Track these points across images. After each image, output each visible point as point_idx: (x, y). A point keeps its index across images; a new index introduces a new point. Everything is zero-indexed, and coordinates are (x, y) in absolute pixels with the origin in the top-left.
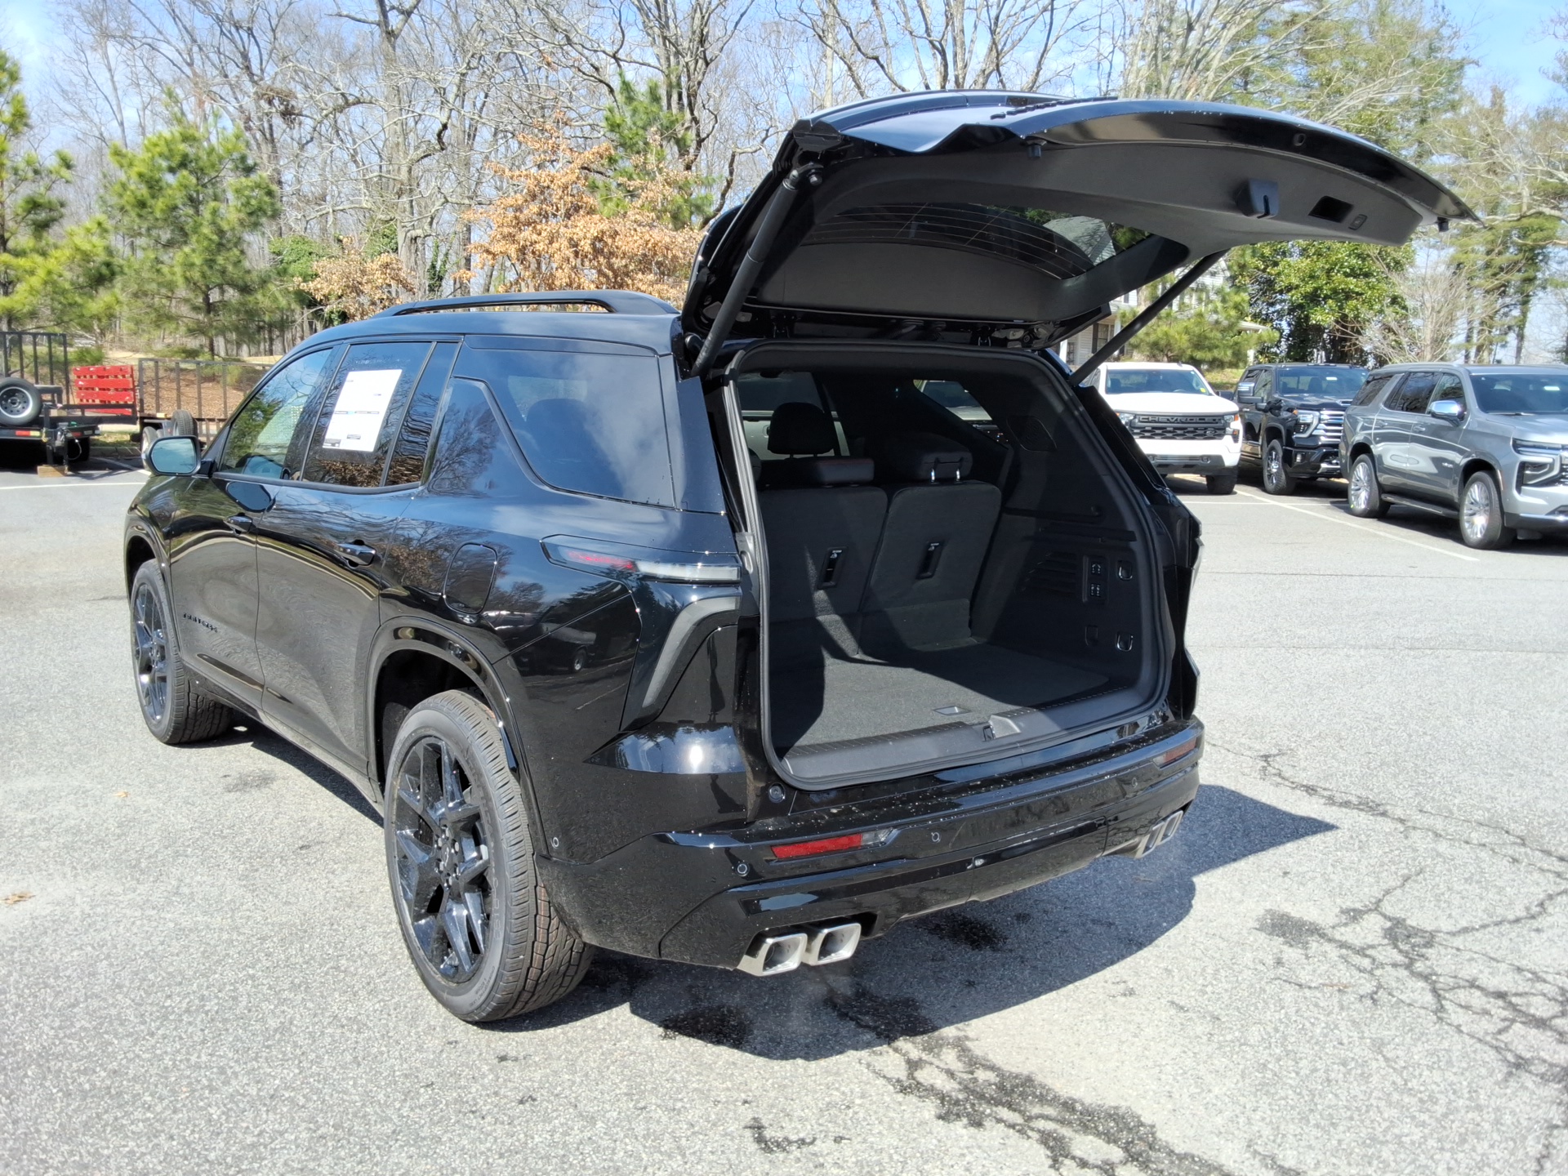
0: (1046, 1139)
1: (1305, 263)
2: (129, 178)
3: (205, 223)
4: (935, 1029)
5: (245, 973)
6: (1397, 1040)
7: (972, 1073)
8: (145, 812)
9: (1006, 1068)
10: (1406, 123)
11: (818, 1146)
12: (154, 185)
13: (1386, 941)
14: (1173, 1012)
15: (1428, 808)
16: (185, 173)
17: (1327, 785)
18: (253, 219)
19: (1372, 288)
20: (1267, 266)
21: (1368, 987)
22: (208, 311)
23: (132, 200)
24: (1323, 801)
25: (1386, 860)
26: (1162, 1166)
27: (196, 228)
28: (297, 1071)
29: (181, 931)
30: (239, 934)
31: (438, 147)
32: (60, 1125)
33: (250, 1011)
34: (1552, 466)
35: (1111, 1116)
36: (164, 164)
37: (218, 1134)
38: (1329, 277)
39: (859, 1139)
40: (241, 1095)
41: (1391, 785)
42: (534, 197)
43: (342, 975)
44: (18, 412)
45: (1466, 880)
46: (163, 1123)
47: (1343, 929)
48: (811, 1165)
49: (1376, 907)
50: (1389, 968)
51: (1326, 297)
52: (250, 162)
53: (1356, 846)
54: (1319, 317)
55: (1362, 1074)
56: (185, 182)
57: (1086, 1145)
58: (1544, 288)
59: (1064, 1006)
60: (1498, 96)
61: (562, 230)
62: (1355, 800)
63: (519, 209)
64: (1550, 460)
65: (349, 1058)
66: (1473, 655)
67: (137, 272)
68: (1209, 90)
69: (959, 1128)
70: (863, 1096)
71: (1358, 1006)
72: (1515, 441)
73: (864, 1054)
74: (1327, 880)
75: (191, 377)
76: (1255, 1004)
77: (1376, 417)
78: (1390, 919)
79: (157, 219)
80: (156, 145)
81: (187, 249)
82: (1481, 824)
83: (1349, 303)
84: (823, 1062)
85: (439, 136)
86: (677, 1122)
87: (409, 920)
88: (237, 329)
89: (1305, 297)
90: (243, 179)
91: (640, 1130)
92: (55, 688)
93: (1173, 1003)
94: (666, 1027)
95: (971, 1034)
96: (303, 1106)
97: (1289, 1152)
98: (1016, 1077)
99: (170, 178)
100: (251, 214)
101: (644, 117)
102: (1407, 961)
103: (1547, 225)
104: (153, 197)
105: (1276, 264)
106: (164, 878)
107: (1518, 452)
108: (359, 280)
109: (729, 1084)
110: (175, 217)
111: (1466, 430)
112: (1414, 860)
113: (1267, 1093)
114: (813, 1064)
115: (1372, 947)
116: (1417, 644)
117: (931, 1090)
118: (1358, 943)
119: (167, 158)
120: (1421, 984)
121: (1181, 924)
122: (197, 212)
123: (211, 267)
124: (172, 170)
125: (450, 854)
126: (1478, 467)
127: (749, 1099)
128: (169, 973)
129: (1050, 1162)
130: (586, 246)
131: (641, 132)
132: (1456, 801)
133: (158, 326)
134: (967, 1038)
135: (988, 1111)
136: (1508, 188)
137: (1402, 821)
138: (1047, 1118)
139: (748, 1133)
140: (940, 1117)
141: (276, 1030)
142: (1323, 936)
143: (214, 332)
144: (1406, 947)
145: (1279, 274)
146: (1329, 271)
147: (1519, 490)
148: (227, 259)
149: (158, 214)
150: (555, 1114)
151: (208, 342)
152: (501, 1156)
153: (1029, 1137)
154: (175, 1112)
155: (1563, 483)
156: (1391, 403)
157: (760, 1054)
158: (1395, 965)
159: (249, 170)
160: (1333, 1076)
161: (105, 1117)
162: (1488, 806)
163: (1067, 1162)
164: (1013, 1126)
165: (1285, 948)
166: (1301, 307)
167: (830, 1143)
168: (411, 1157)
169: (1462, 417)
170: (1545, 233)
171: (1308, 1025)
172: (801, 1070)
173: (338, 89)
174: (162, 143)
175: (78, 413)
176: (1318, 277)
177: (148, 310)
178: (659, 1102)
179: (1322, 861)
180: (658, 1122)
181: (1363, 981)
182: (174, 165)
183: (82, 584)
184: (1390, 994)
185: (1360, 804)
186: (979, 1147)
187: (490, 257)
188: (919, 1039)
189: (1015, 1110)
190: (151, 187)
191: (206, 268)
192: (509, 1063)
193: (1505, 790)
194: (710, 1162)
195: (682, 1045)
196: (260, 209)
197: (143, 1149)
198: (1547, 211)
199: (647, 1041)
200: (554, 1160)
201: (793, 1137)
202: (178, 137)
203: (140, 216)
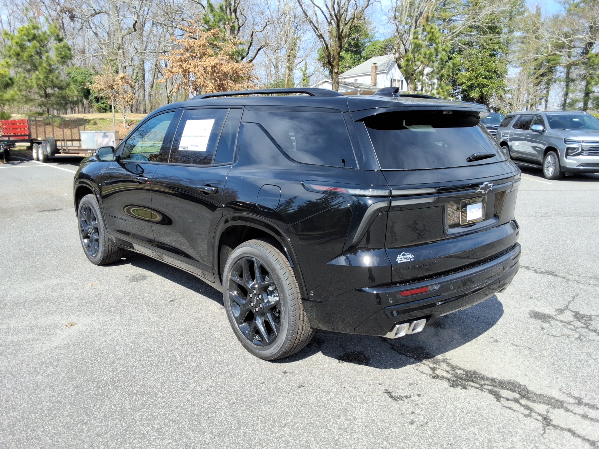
0: (491, 392)
1: (468, 74)
2: (12, 44)
3: (44, 62)
4: (434, 356)
5: (173, 347)
6: (594, 353)
7: (454, 371)
8: (103, 291)
9: (465, 369)
10: (504, 20)
11: (413, 398)
12: (22, 47)
13: (575, 320)
14: (514, 347)
15: (570, 273)
16: (35, 42)
17: (533, 266)
18: (63, 60)
19: (492, 83)
20: (454, 75)
21: (577, 336)
22: (46, 97)
23: (14, 53)
24: (533, 272)
25: (564, 291)
26: (534, 399)
27: (40, 64)
28: (212, 381)
29: (141, 334)
30: (164, 333)
31: (133, 30)
32: (132, 405)
33: (183, 360)
34: (578, 148)
35: (509, 383)
36: (26, 38)
37: (194, 405)
38: (477, 79)
39: (426, 395)
40: (195, 390)
41: (555, 265)
42: (187, 50)
43: (211, 346)
45: (594, 297)
46: (171, 402)
47: (559, 316)
48: (414, 404)
49: (567, 308)
50: (581, 329)
51: (476, 87)
52: (61, 37)
53: (552, 287)
54: (473, 95)
55: (588, 365)
56: (35, 45)
57: (505, 393)
58: (555, 82)
59: (476, 347)
60: (538, 9)
61: (199, 63)
62: (544, 271)
63: (182, 54)
64: (578, 146)
65: (229, 375)
66: (565, 218)
67: (18, 82)
68: (433, 7)
69: (459, 389)
70: (420, 380)
71: (576, 342)
72: (565, 139)
73: (413, 366)
74: (547, 299)
75: (40, 123)
76: (541, 343)
77: (509, 132)
78: (574, 312)
79: (24, 61)
80: (22, 31)
81: (37, 72)
82: (591, 278)
83: (484, 89)
84: (401, 369)
85: (134, 26)
86: (359, 392)
87: (236, 325)
88: (58, 104)
89: (468, 87)
90: (58, 44)
91: (347, 395)
92: (42, 246)
93: (513, 344)
94: (339, 359)
95: (448, 358)
96: (220, 393)
97: (575, 392)
98: (470, 371)
99: (28, 44)
100: (62, 58)
101: (218, 18)
102: (586, 326)
103: (557, 58)
104: (22, 52)
105: (457, 74)
106: (123, 314)
107: (566, 144)
108: (112, 84)
109: (371, 378)
110: (31, 59)
111: (545, 136)
112: (574, 291)
113: (559, 372)
114: (397, 370)
115: (572, 322)
116: (544, 215)
117: (443, 378)
118: (566, 320)
119: (27, 36)
120: (594, 333)
121: (502, 317)
122: (41, 58)
123: (47, 79)
124: (29, 41)
125: (257, 299)
126: (550, 149)
127: (381, 383)
128: (145, 349)
129: (496, 400)
130: (209, 69)
131: (217, 24)
132: (580, 270)
133: (27, 103)
134: (447, 359)
135: (466, 384)
136: (543, 45)
137: (564, 278)
138: (488, 385)
139: (386, 394)
140: (451, 386)
141: (196, 367)
142: (553, 319)
143: (49, 105)
144: (583, 321)
145: (458, 78)
146: (477, 77)
147: (566, 157)
148: (53, 76)
149: (25, 59)
150: (314, 391)
151: (46, 109)
152: (302, 406)
153: (485, 392)
154: (173, 398)
155: (582, 155)
156: (515, 126)
157: (377, 367)
158: (582, 327)
159: (60, 40)
160: (578, 366)
161: (148, 402)
162: (592, 271)
163: (502, 399)
164: (477, 388)
165: (542, 323)
166: (466, 91)
167: (416, 396)
168: (269, 408)
169: (543, 131)
170: (556, 61)
171: (562, 349)
172: (394, 372)
173: (92, 7)
174: (25, 29)
175: (7, 139)
176: (473, 79)
177: (22, 97)
178: (349, 385)
179: (542, 293)
180: (352, 392)
181: (574, 333)
182: (30, 39)
183: (31, 206)
184: (585, 337)
185: (547, 272)
186: (470, 396)
187: (171, 74)
188: (430, 360)
189: (475, 383)
190: (21, 48)
191: (45, 80)
192: (288, 374)
193: (595, 265)
194: (378, 405)
195: (347, 365)
196: (66, 56)
197: (168, 412)
198: (558, 53)
199: (334, 364)
200: (322, 407)
201: (403, 395)
202: (31, 27)
203: (17, 59)
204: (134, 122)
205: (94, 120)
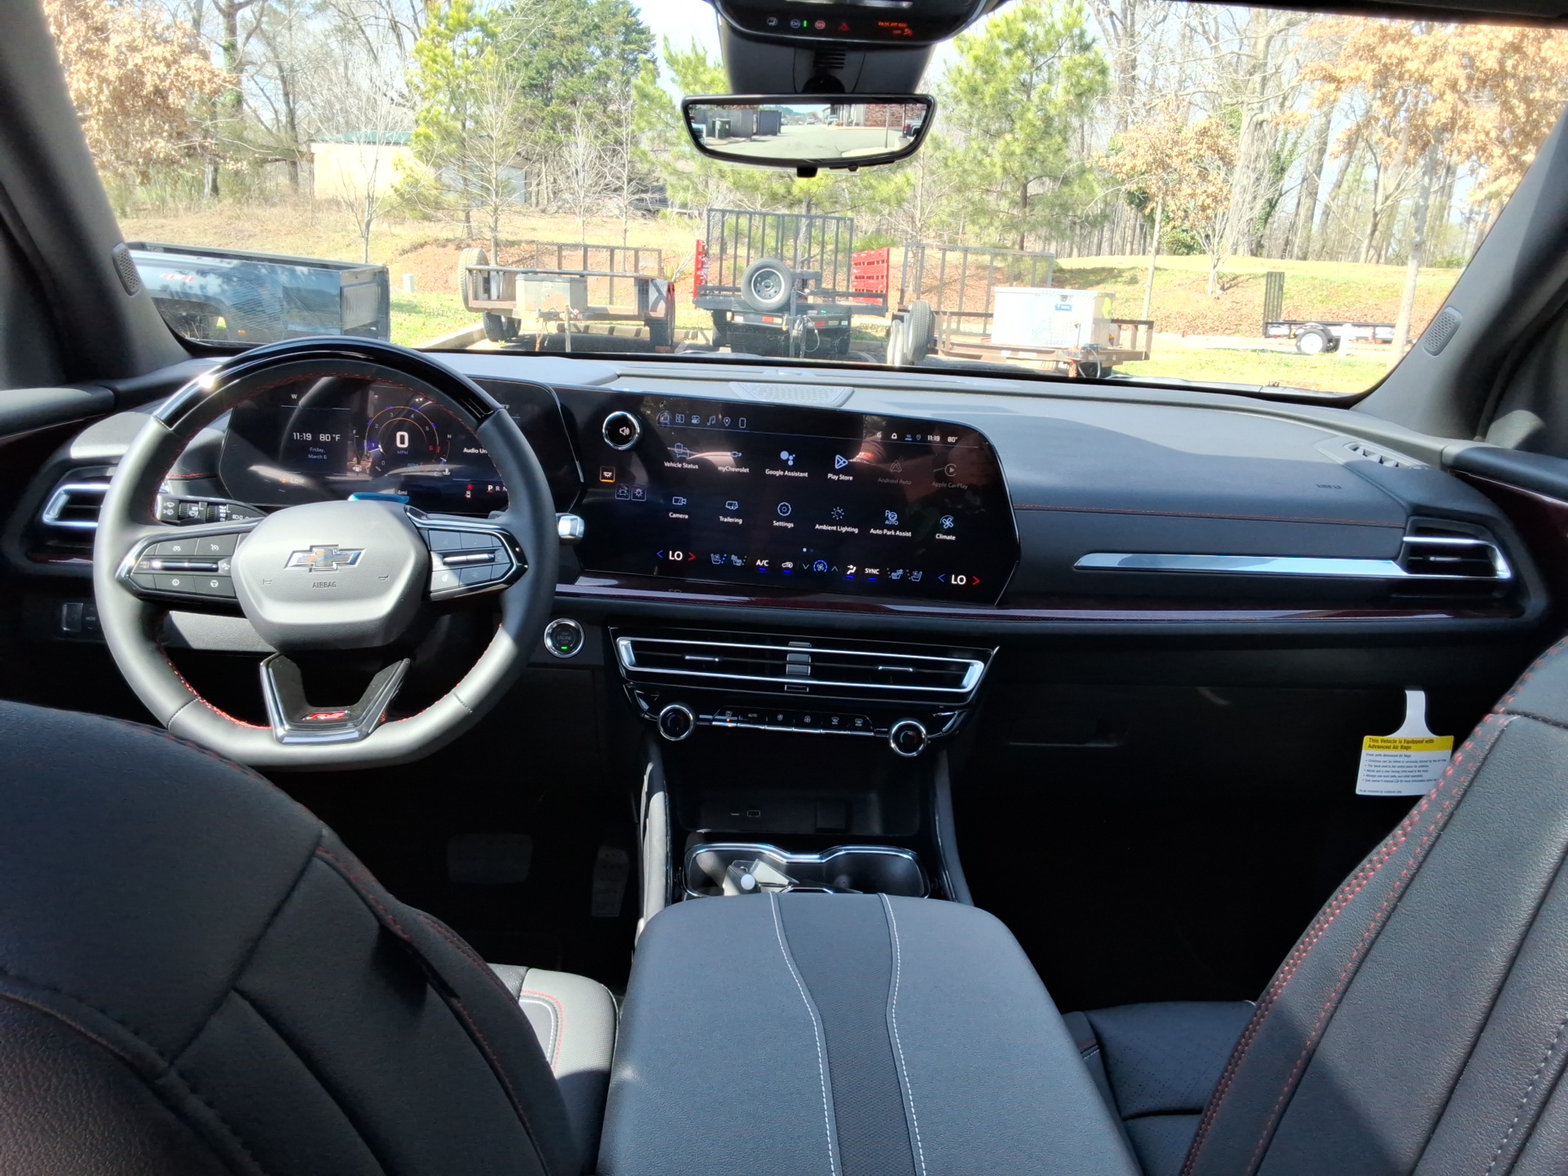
3: (1033, 108)
12: (989, 70)
16: (1021, 54)
18: (1082, 101)
22: (1025, 204)
23: (964, 86)
27: (1023, 114)
36: (1003, 48)
44: (770, 297)
52: (1088, 39)
56: (1020, 65)
67: (960, 163)
79: (987, 107)
81: (1010, 137)
88: (1049, 223)
90: (1078, 57)
99: (1006, 62)
100: (1079, 96)
104: (986, 82)
110: (1004, 103)
119: (1007, 42)
122: (1027, 97)
123: (1031, 157)
124: (1008, 52)
143: (1026, 228)
148: (1048, 147)
149: (988, 101)
151: (1019, 239)
159: (1085, 48)
182: (1010, 46)
190: (985, 72)
191: (1026, 157)
196: (1090, 89)
202: (1020, 15)
203: (971, 104)
204: (1242, 278)
205: (1132, 272)
